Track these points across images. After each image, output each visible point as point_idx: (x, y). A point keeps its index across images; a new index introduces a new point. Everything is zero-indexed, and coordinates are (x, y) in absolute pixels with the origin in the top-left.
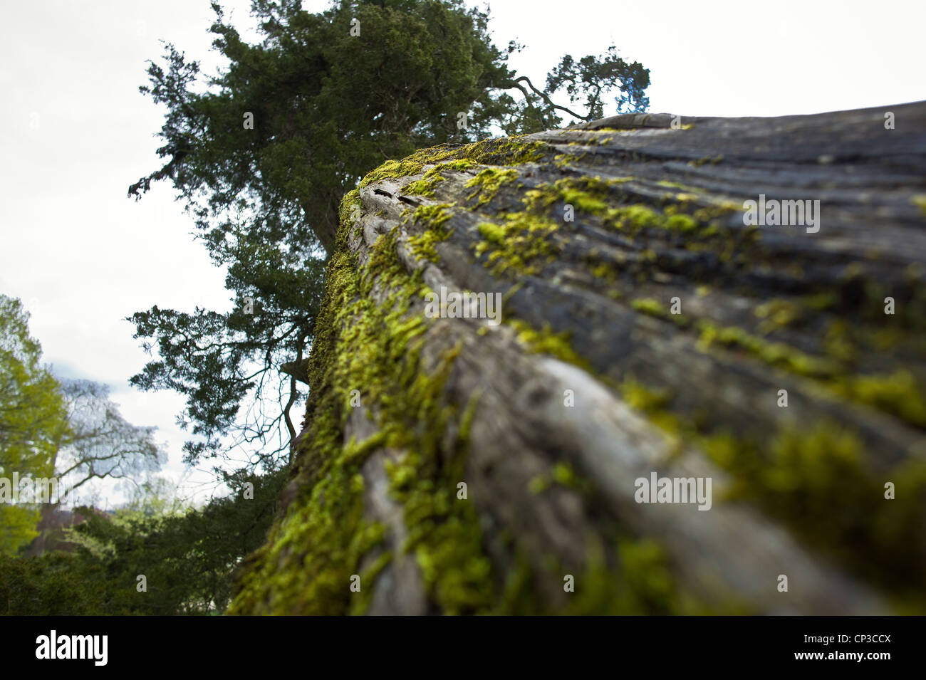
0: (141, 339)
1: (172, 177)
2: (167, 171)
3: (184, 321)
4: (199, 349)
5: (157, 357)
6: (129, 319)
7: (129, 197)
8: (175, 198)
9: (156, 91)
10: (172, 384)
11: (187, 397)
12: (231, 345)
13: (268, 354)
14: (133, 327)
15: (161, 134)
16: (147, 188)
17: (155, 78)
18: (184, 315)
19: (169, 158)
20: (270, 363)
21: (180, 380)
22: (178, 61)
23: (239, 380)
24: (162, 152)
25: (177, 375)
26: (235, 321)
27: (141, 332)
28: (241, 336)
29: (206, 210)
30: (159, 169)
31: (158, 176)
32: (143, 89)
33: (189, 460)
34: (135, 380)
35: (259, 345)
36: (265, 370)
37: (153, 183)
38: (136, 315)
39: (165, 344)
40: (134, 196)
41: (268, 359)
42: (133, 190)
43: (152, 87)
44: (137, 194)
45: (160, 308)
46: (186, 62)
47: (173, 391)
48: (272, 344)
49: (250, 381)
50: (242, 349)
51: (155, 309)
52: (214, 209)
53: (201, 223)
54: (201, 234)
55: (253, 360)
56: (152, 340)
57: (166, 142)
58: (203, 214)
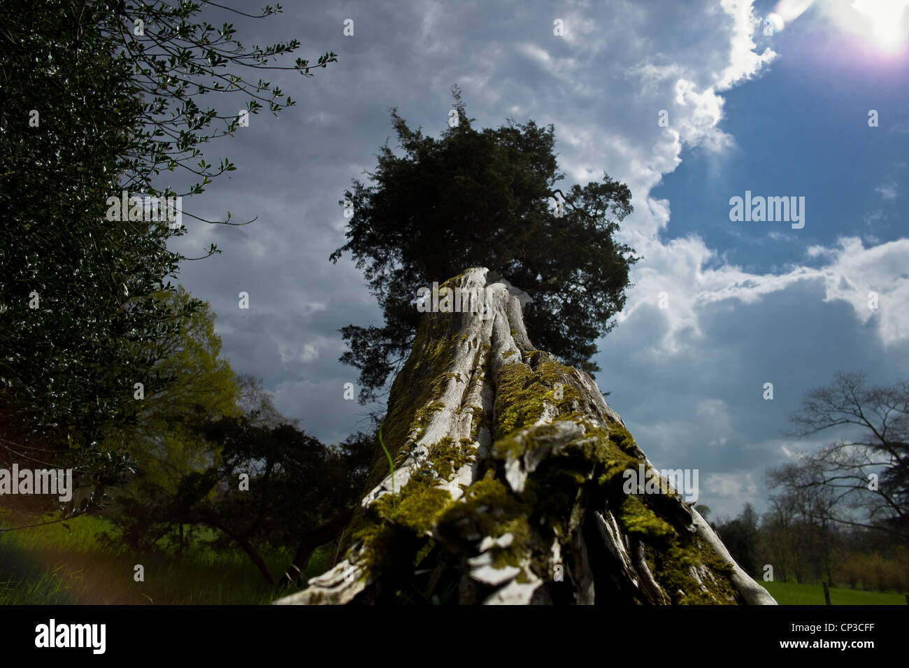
0: (345, 340)
1: (353, 248)
2: (350, 245)
3: (364, 332)
4: (369, 346)
5: (351, 350)
6: (340, 330)
7: (330, 260)
8: (351, 258)
10: (355, 364)
11: (360, 371)
12: (384, 345)
13: (403, 352)
14: (341, 335)
15: (349, 226)
16: (340, 255)
17: (348, 198)
18: (364, 330)
19: (351, 238)
20: (403, 356)
21: (359, 362)
22: (360, 188)
23: (387, 365)
24: (348, 235)
25: (357, 360)
26: (384, 333)
27: (346, 337)
28: (389, 341)
29: (371, 268)
30: (346, 243)
31: (346, 248)
32: (341, 203)
33: (361, 402)
34: (341, 359)
35: (398, 346)
36: (401, 359)
37: (342, 252)
38: (343, 329)
39: (354, 344)
40: (333, 260)
41: (402, 354)
42: (332, 256)
43: (346, 202)
44: (335, 259)
45: (353, 325)
46: (364, 189)
47: (355, 367)
48: (405, 347)
49: (393, 365)
50: (390, 348)
51: (351, 326)
52: (376, 268)
53: (368, 276)
54: (368, 282)
55: (395, 354)
56: (349, 341)
57: (351, 230)
58: (369, 271)
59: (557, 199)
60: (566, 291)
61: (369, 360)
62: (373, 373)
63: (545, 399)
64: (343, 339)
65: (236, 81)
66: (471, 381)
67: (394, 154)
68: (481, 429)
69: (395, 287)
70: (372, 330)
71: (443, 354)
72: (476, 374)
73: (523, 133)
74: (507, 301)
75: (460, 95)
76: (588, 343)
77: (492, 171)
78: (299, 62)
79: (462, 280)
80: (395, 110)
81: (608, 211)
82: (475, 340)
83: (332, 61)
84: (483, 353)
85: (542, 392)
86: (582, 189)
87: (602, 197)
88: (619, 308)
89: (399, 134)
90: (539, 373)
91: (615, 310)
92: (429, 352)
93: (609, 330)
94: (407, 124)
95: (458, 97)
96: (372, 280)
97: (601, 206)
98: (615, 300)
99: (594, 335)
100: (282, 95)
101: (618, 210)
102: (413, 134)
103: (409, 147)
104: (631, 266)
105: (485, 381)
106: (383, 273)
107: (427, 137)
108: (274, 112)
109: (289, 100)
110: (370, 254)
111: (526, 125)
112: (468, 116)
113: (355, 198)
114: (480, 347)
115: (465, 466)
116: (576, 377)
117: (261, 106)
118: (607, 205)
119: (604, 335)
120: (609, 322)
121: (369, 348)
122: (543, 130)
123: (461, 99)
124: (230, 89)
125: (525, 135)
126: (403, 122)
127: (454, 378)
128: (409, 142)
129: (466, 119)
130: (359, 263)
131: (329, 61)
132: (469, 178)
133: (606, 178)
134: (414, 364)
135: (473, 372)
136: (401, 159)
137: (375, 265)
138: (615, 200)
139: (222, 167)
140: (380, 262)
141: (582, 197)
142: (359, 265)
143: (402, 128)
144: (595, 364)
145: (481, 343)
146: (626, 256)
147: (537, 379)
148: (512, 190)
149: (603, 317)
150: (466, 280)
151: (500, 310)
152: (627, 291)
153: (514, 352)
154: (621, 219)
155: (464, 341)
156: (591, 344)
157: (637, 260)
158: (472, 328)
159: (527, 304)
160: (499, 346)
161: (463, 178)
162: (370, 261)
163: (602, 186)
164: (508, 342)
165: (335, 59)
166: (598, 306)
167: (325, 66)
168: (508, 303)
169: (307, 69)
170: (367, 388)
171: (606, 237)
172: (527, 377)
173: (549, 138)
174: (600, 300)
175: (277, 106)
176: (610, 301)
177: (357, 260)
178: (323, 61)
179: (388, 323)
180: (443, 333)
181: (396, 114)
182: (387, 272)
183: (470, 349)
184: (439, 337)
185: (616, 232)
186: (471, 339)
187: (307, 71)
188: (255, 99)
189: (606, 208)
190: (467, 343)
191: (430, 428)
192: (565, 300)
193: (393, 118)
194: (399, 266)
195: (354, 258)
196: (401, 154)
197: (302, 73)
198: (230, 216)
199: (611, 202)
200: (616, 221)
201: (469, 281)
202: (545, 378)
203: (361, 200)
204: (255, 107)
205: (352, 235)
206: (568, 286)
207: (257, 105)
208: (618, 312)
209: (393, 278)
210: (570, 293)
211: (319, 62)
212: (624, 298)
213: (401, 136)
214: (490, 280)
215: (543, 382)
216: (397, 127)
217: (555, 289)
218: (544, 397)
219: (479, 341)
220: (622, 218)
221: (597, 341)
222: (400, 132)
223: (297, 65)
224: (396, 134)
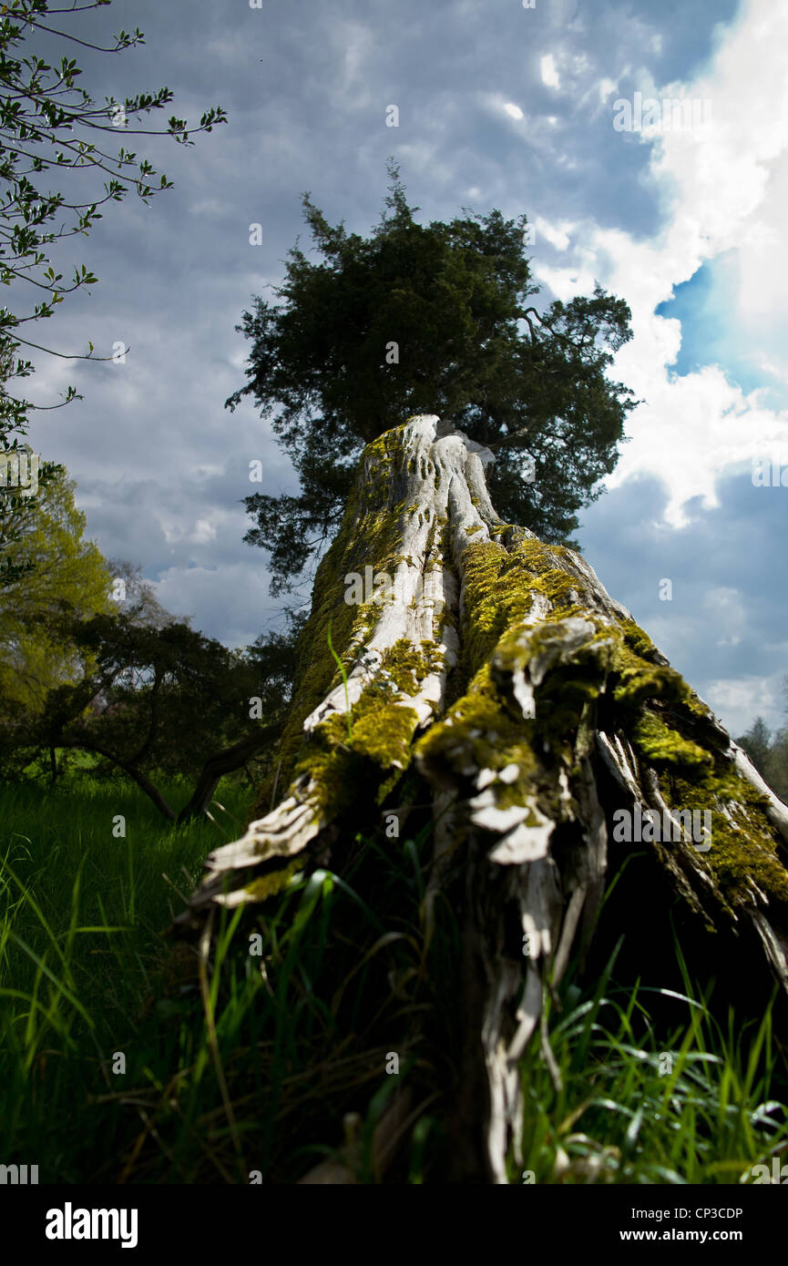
0: (250, 513)
1: (255, 391)
2: (252, 387)
3: (275, 503)
4: (281, 522)
5: (258, 528)
6: (243, 501)
7: (226, 407)
8: (254, 404)
9: (247, 330)
10: (263, 545)
11: (271, 554)
12: (300, 520)
13: (325, 528)
14: (245, 507)
15: (249, 360)
16: (239, 401)
17: (247, 322)
18: (275, 500)
19: (253, 377)
20: (326, 533)
21: (268, 542)
22: (263, 307)
23: (306, 545)
24: (249, 372)
25: (266, 539)
26: (301, 504)
27: (251, 509)
28: (307, 514)
29: (281, 418)
30: (247, 385)
31: (246, 391)
32: (238, 328)
33: (273, 594)
34: (245, 539)
35: (319, 521)
36: (323, 538)
37: (242, 396)
38: (247, 499)
39: (262, 519)
40: (229, 408)
41: (325, 531)
42: (229, 402)
43: (244, 327)
44: (232, 405)
45: (260, 494)
46: (268, 308)
47: (263, 549)
48: (328, 521)
49: (313, 545)
50: (308, 523)
51: (257, 495)
52: (287, 417)
53: (277, 428)
54: (277, 436)
55: (315, 531)
56: (256, 515)
57: (252, 365)
58: (279, 421)
59: (529, 321)
60: (539, 445)
61: (282, 539)
62: (289, 555)
63: (531, 589)
64: (247, 512)
65: (89, 151)
66: (425, 566)
67: (307, 260)
68: (445, 628)
69: (313, 442)
70: (285, 500)
71: (385, 531)
72: (431, 556)
73: (483, 228)
74: (465, 460)
75: (398, 173)
76: (567, 515)
77: (443, 283)
78: (173, 122)
79: (405, 432)
80: (307, 196)
81: (599, 337)
82: (427, 512)
83: (220, 121)
84: (439, 529)
85: (526, 579)
86: (565, 306)
87: (591, 318)
88: (609, 469)
89: (313, 230)
90: (519, 554)
91: (603, 472)
92: (365, 529)
93: (595, 498)
94: (324, 217)
95: (395, 176)
96: (283, 434)
97: (589, 331)
98: (603, 458)
99: (575, 504)
100: (154, 173)
101: (612, 336)
102: (333, 230)
103: (329, 249)
104: (627, 412)
105: (444, 565)
106: (297, 424)
107: (353, 234)
108: (144, 198)
109: (164, 180)
110: (280, 397)
111: (488, 216)
112: (410, 204)
113: (257, 321)
114: (434, 520)
115: (430, 675)
116: (569, 560)
117: (124, 190)
118: (598, 329)
119: (588, 505)
120: (594, 488)
121: (281, 524)
122: (511, 223)
123: (399, 180)
124: (79, 163)
125: (487, 231)
126: (319, 213)
127: (404, 563)
128: (327, 243)
129: (407, 208)
130: (264, 412)
131: (216, 122)
132: (411, 292)
133: (598, 291)
134: (346, 545)
135: (427, 553)
136: (318, 267)
137: (287, 414)
138: (609, 322)
139: (78, 278)
140: (293, 409)
141: (564, 318)
142: (264, 414)
143: (317, 222)
144: (576, 543)
145: (435, 516)
146: (622, 399)
147: (517, 562)
148: (470, 308)
149: (587, 481)
150: (409, 431)
151: (457, 472)
152: (620, 446)
153: (481, 527)
154: (616, 348)
155: (413, 513)
156: (571, 516)
157: (636, 404)
158: (421, 496)
159: (490, 464)
160: (460, 519)
161: (403, 292)
162: (279, 408)
163: (592, 302)
164: (470, 515)
165: (224, 119)
166: (581, 466)
167: (210, 130)
168: (466, 463)
169: (186, 134)
170: (280, 575)
171: (596, 372)
172: (503, 560)
173: (519, 234)
174: (583, 458)
175: (148, 189)
176: (598, 459)
177: (262, 406)
178: (207, 122)
179: (306, 490)
180: (382, 503)
181: (310, 201)
182: (302, 422)
183: (421, 523)
184: (377, 509)
185: (608, 365)
186: (421, 510)
187: (185, 138)
188: (116, 179)
189: (595, 333)
190: (416, 516)
191: (380, 627)
192: (538, 458)
193: (305, 208)
194: (318, 414)
195: (257, 404)
196: (317, 259)
197: (178, 140)
198: (92, 348)
199: (604, 325)
200: (610, 352)
201: (413, 434)
202: (528, 562)
203: (264, 325)
204: (116, 190)
205: (254, 373)
206: (542, 439)
207: (119, 188)
208: (607, 475)
209: (310, 430)
210: (544, 449)
211: (202, 124)
212: (616, 455)
213: (316, 234)
214: (442, 431)
215: (526, 567)
216: (312, 221)
217: (525, 443)
218: (530, 586)
219: (432, 513)
220: (618, 346)
221: (579, 513)
222: (315, 228)
223: (170, 128)
224: (309, 230)
